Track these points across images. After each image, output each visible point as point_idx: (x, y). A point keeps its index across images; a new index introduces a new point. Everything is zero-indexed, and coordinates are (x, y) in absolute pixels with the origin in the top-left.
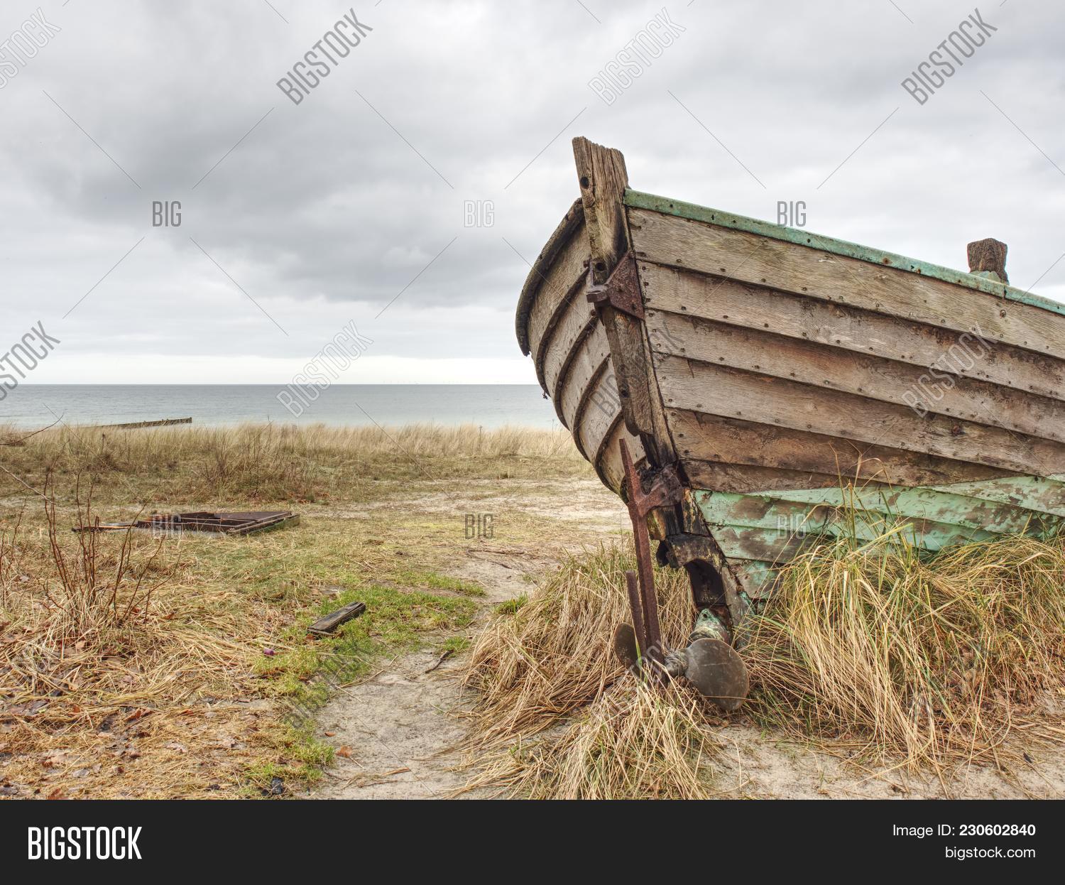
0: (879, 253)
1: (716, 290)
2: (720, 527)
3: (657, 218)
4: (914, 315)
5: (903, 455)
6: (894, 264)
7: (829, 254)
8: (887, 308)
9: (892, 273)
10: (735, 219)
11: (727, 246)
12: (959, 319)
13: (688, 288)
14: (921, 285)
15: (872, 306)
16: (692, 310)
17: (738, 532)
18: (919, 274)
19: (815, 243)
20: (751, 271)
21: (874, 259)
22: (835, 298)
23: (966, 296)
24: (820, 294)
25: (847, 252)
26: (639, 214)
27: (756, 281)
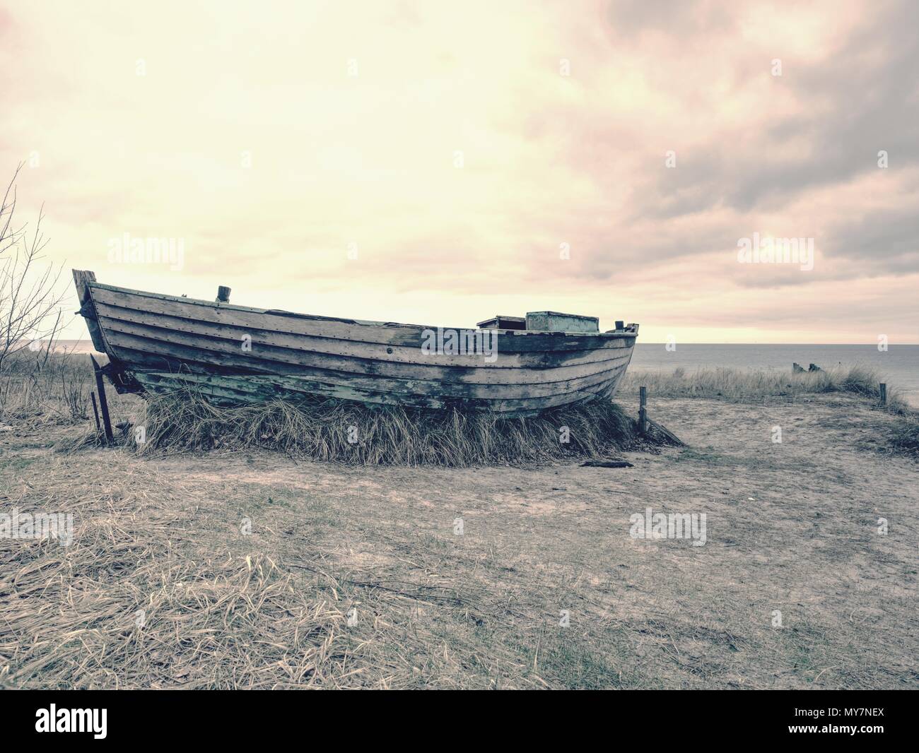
0: (162, 295)
1: (116, 310)
2: (145, 384)
3: (98, 289)
4: (178, 315)
5: (201, 364)
6: (167, 298)
7: (145, 297)
8: (166, 313)
9: (168, 302)
10: (117, 288)
11: (116, 296)
12: (197, 316)
13: (108, 309)
14: (179, 305)
15: (161, 312)
16: (110, 316)
17: (153, 386)
18: (177, 301)
19: (139, 294)
20: (123, 304)
21: (160, 297)
22: (148, 310)
23: (200, 308)
24: (144, 309)
25: (151, 296)
26: (94, 289)
27: (124, 306)
